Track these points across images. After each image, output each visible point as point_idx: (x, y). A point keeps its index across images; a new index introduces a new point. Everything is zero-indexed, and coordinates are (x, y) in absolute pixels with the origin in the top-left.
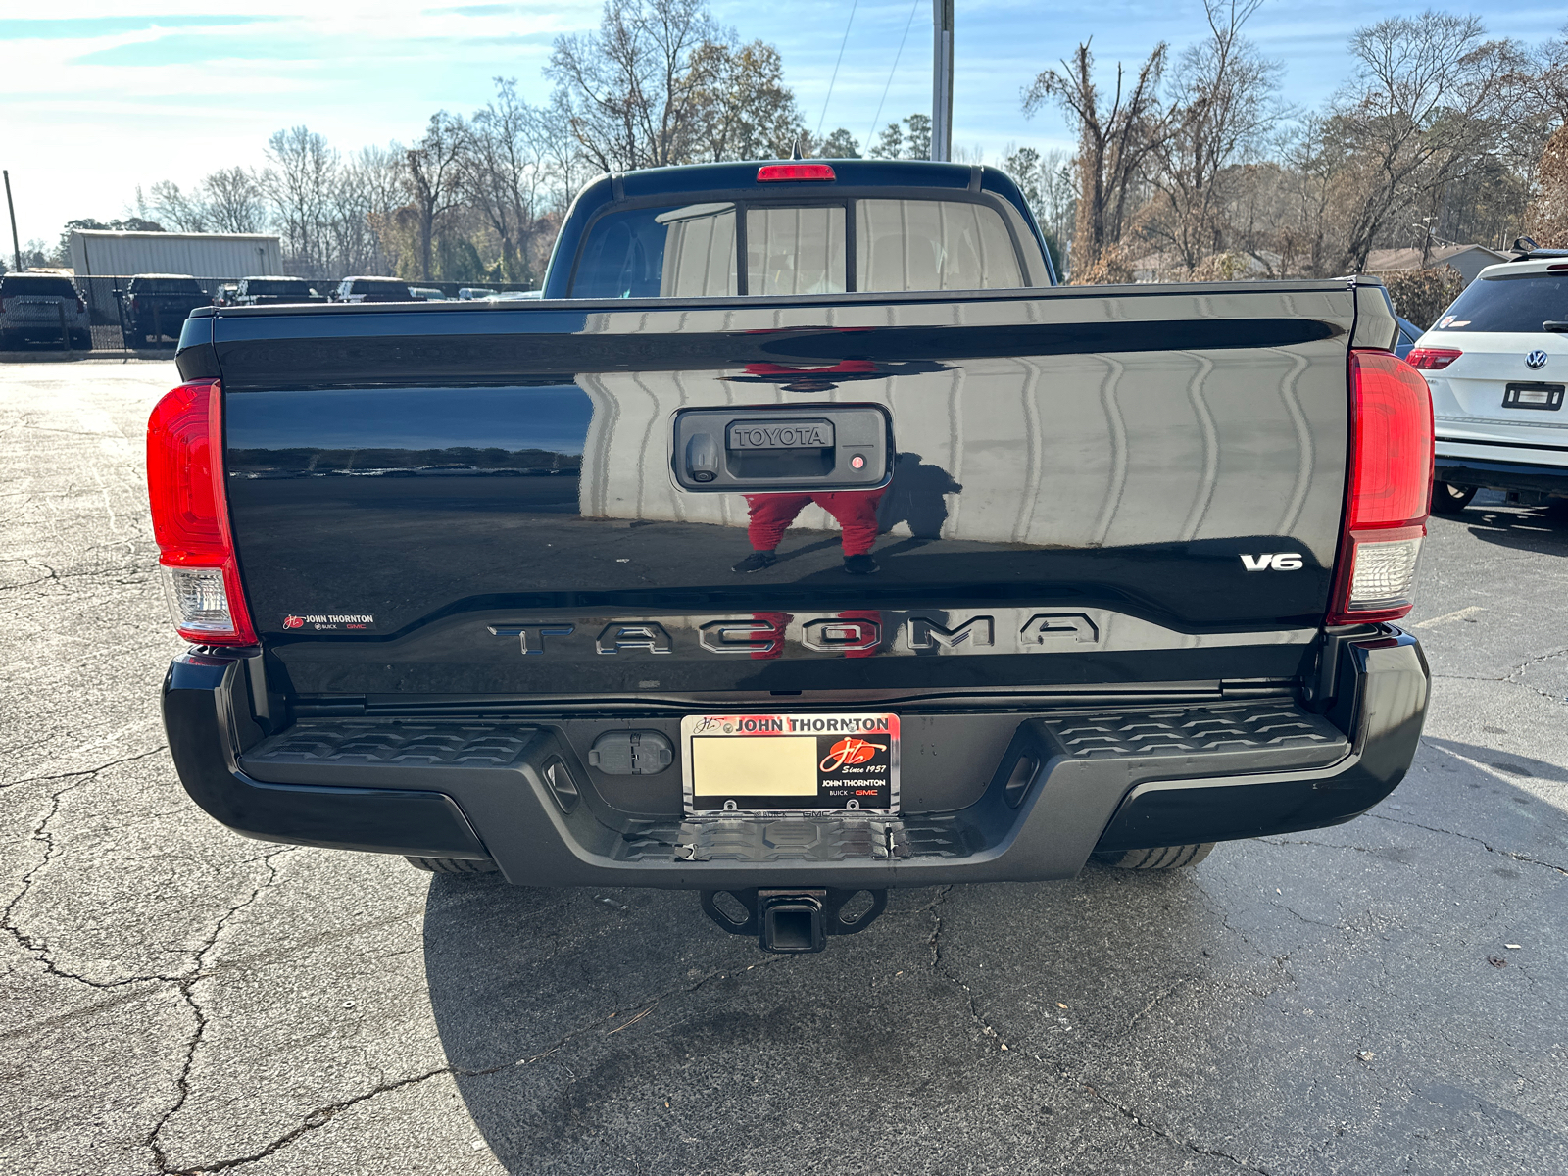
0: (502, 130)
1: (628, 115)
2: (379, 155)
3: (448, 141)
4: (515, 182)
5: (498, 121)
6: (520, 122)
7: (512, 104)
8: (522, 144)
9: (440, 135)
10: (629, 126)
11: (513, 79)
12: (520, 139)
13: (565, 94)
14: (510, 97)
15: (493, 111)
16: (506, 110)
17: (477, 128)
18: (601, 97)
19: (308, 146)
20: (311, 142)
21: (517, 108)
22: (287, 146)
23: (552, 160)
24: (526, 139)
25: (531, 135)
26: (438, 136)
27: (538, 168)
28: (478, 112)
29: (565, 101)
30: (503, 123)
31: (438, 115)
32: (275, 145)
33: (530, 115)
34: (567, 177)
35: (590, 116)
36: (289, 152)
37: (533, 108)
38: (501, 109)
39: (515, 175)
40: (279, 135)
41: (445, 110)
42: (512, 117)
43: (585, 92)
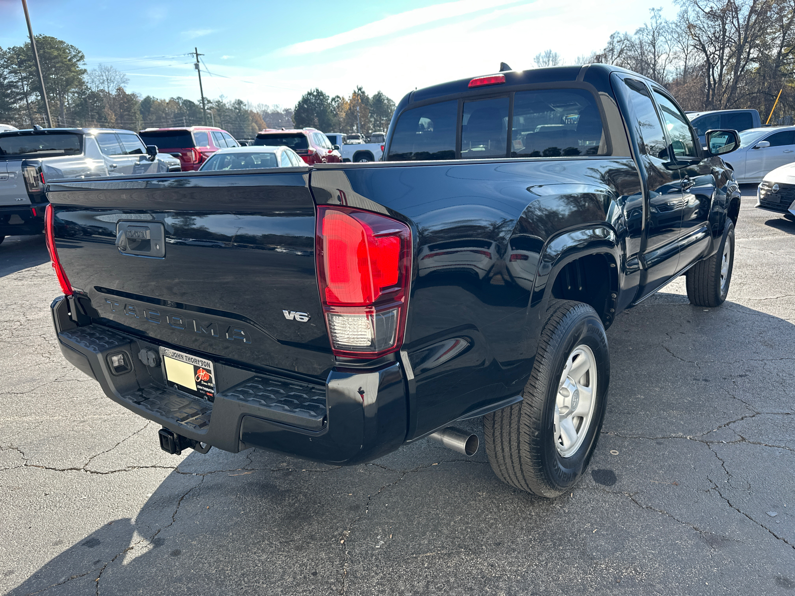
0: (650, 37)
1: (723, 18)
2: (585, 59)
3: (618, 48)
4: (654, 65)
5: (648, 32)
6: (661, 31)
7: (658, 22)
8: (661, 43)
9: (614, 44)
10: (724, 24)
11: (661, 8)
12: (660, 40)
13: (686, 12)
14: (657, 18)
15: (647, 27)
16: (654, 25)
17: (635, 39)
18: (707, 10)
19: (551, 59)
20: (553, 56)
21: (661, 23)
22: (541, 60)
23: (678, 49)
24: (664, 40)
25: (667, 38)
26: (613, 45)
27: (669, 55)
28: (638, 29)
29: (685, 16)
30: (652, 33)
31: (615, 34)
32: (536, 60)
33: (668, 26)
34: (686, 59)
35: (699, 22)
36: (542, 63)
37: (670, 22)
38: (651, 24)
39: (655, 61)
40: (538, 55)
41: (618, 31)
42: (657, 29)
43: (698, 9)
